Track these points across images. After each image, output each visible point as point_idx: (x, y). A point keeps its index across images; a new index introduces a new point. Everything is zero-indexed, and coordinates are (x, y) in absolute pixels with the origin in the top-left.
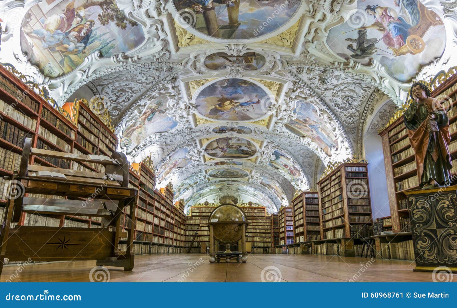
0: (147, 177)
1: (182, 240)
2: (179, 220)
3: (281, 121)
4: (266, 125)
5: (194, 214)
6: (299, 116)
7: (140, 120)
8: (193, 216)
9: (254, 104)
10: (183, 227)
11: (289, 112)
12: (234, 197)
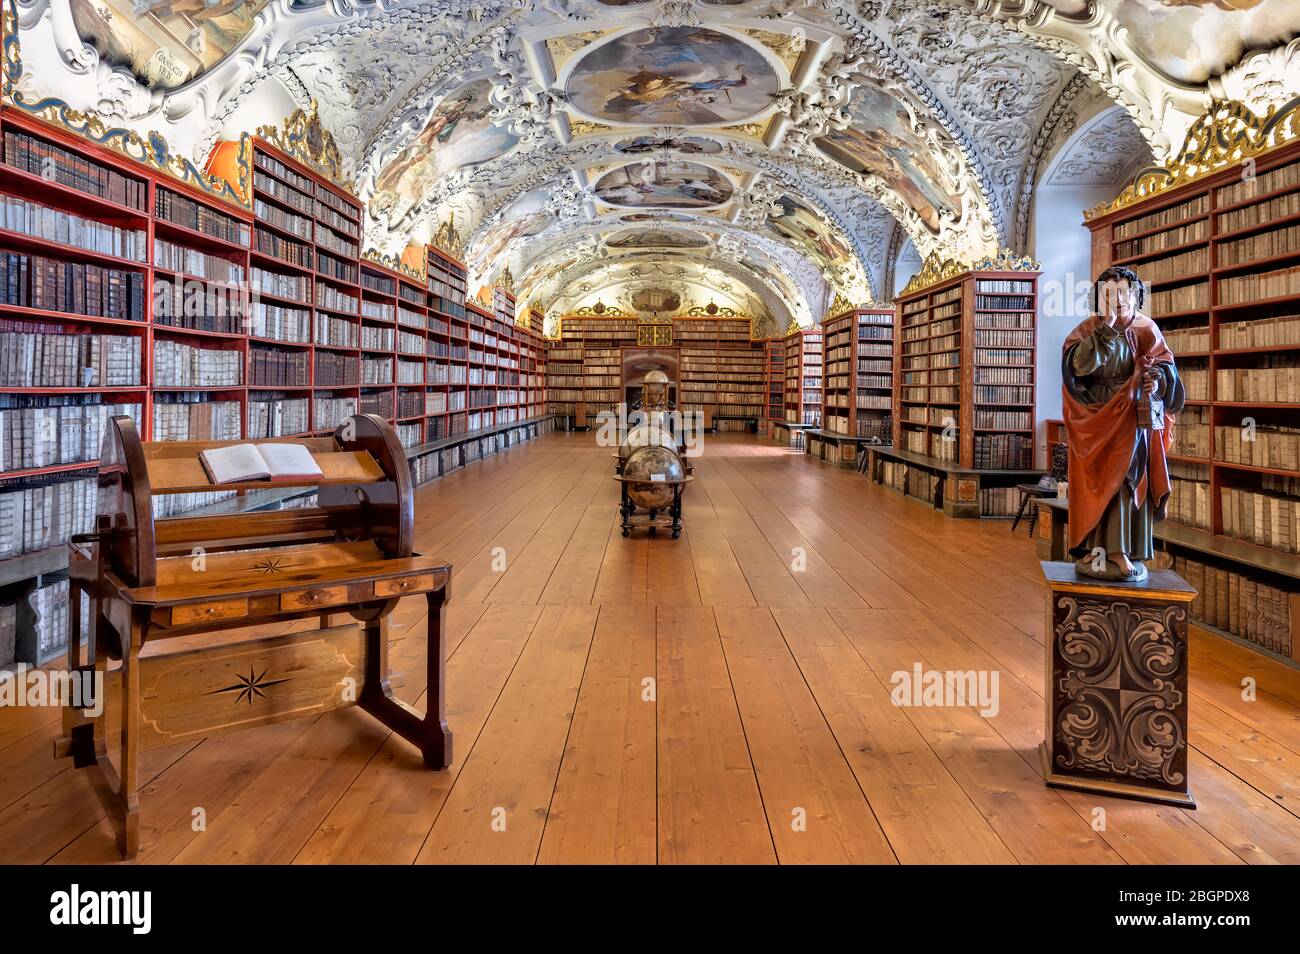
0: (444, 277)
1: (539, 400)
2: (532, 355)
3: (805, 131)
4: (761, 135)
5: (568, 335)
6: (857, 121)
7: (419, 142)
8: (565, 340)
9: (731, 85)
10: (540, 369)
11: (828, 111)
12: (670, 292)
